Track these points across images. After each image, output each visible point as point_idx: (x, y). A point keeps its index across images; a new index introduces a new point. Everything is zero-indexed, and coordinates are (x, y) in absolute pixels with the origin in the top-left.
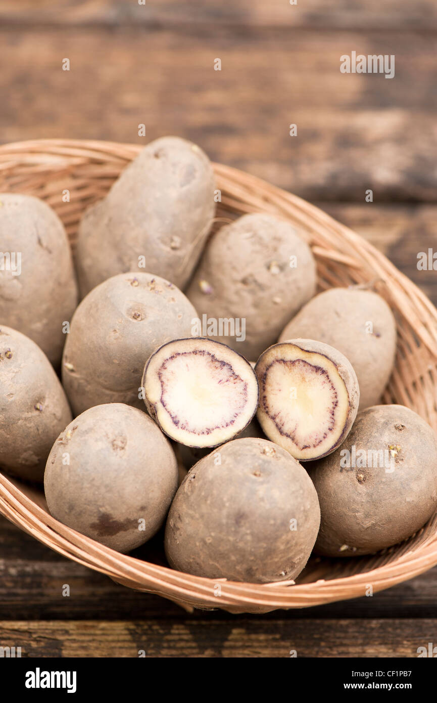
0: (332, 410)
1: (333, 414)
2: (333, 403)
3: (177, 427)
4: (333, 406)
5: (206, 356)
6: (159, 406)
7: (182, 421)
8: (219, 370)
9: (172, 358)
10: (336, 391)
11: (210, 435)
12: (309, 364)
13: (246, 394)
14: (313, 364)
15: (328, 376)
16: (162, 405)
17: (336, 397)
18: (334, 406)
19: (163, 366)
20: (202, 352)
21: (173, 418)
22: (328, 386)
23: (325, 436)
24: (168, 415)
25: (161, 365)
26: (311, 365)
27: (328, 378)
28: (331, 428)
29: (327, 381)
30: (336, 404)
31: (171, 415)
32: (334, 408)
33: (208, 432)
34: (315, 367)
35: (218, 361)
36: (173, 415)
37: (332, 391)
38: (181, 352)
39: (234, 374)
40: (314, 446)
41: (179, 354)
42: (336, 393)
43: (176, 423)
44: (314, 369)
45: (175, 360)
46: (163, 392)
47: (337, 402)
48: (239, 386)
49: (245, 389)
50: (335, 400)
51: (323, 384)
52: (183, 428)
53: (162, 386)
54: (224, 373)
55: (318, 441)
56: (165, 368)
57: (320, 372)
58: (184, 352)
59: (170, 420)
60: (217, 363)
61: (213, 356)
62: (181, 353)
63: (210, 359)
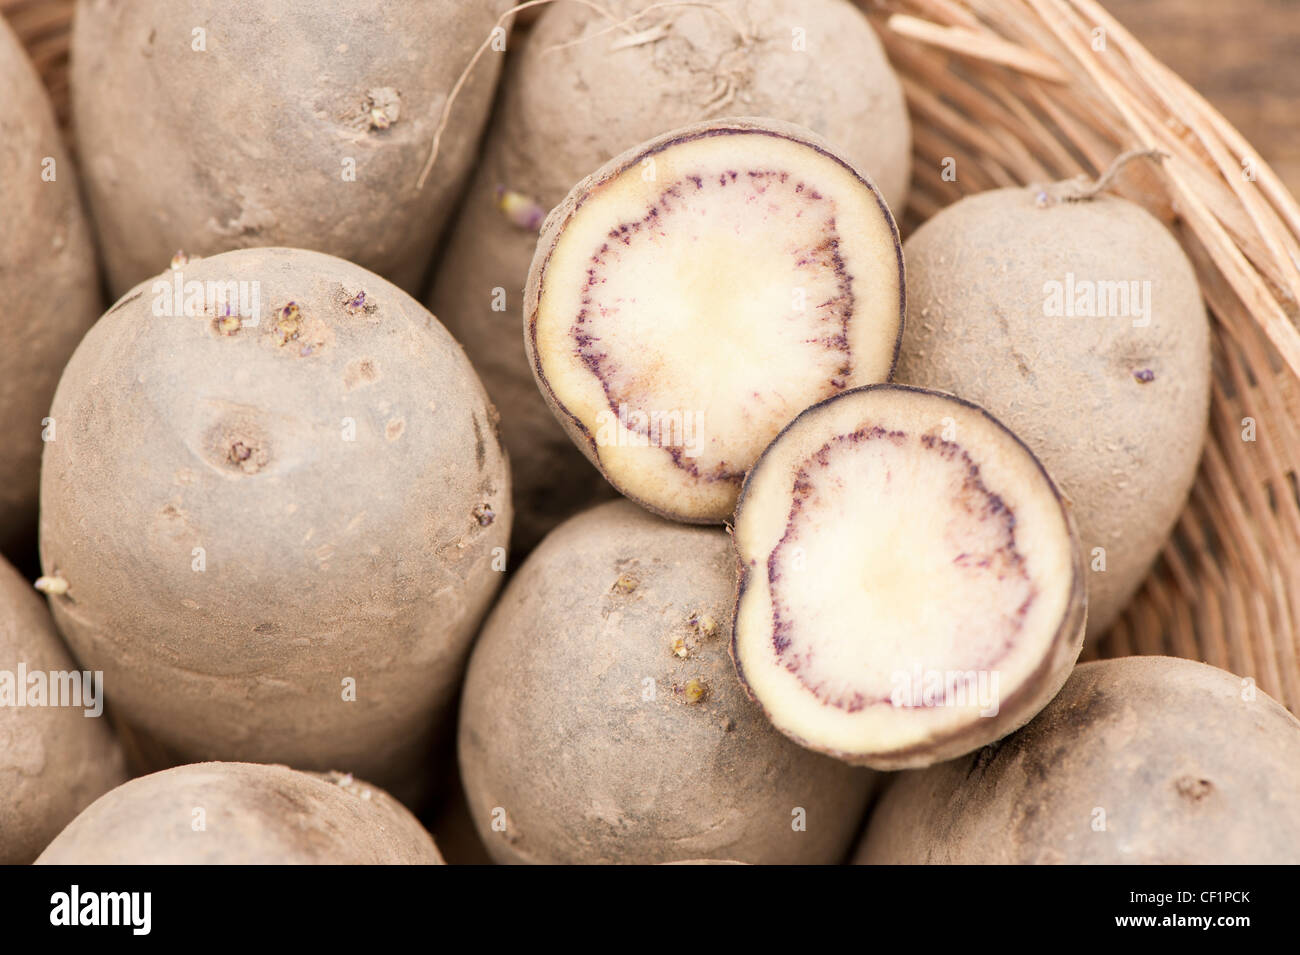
0: (645, 227)
1: (654, 213)
2: (627, 241)
3: (778, 657)
4: (636, 238)
5: (958, 464)
6: (760, 574)
7: (799, 646)
8: (974, 519)
9: (857, 436)
10: (591, 265)
11: (856, 716)
12: (607, 391)
13: (1018, 627)
14: (597, 383)
15: (581, 320)
16: (767, 575)
17: (604, 249)
18: (631, 230)
19: (822, 456)
20: (949, 448)
21: (778, 626)
22: (601, 295)
23: (728, 178)
24: (769, 612)
25: (818, 447)
26: (605, 385)
27: (583, 312)
28: (694, 185)
29: (593, 308)
30: (622, 232)
31: (776, 616)
32: (636, 225)
33: (857, 704)
34: (596, 371)
35: (984, 491)
36: (785, 617)
37: (600, 272)
38: (889, 427)
39: (1011, 544)
40: (784, 177)
41: (882, 431)
42: (596, 259)
43: (780, 645)
44: (603, 366)
45: (863, 444)
46: (787, 534)
47: (614, 234)
48: (1013, 593)
49: (1023, 610)
50: (615, 245)
51: (616, 310)
52: (792, 668)
53: (792, 515)
54: (986, 536)
55: (763, 182)
56: (824, 464)
57: (595, 348)
58: (896, 430)
59: (769, 630)
60: (977, 494)
61: (975, 470)
62: (889, 430)
63: (960, 478)
